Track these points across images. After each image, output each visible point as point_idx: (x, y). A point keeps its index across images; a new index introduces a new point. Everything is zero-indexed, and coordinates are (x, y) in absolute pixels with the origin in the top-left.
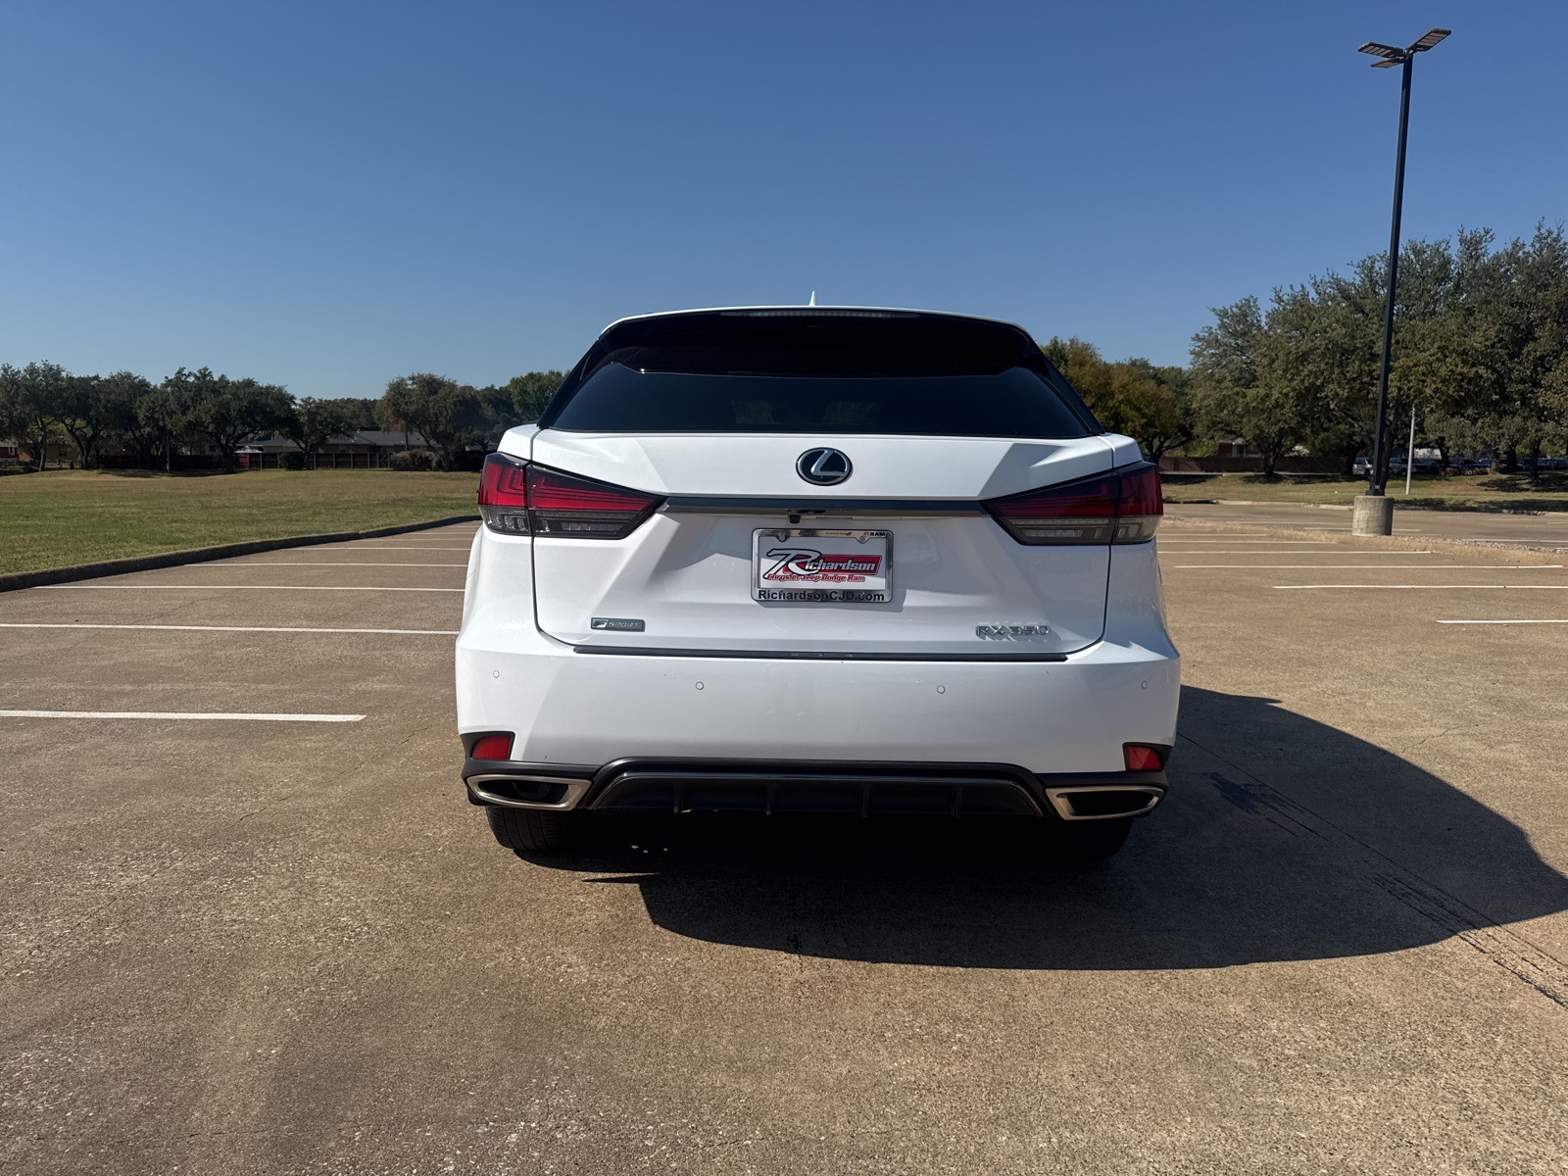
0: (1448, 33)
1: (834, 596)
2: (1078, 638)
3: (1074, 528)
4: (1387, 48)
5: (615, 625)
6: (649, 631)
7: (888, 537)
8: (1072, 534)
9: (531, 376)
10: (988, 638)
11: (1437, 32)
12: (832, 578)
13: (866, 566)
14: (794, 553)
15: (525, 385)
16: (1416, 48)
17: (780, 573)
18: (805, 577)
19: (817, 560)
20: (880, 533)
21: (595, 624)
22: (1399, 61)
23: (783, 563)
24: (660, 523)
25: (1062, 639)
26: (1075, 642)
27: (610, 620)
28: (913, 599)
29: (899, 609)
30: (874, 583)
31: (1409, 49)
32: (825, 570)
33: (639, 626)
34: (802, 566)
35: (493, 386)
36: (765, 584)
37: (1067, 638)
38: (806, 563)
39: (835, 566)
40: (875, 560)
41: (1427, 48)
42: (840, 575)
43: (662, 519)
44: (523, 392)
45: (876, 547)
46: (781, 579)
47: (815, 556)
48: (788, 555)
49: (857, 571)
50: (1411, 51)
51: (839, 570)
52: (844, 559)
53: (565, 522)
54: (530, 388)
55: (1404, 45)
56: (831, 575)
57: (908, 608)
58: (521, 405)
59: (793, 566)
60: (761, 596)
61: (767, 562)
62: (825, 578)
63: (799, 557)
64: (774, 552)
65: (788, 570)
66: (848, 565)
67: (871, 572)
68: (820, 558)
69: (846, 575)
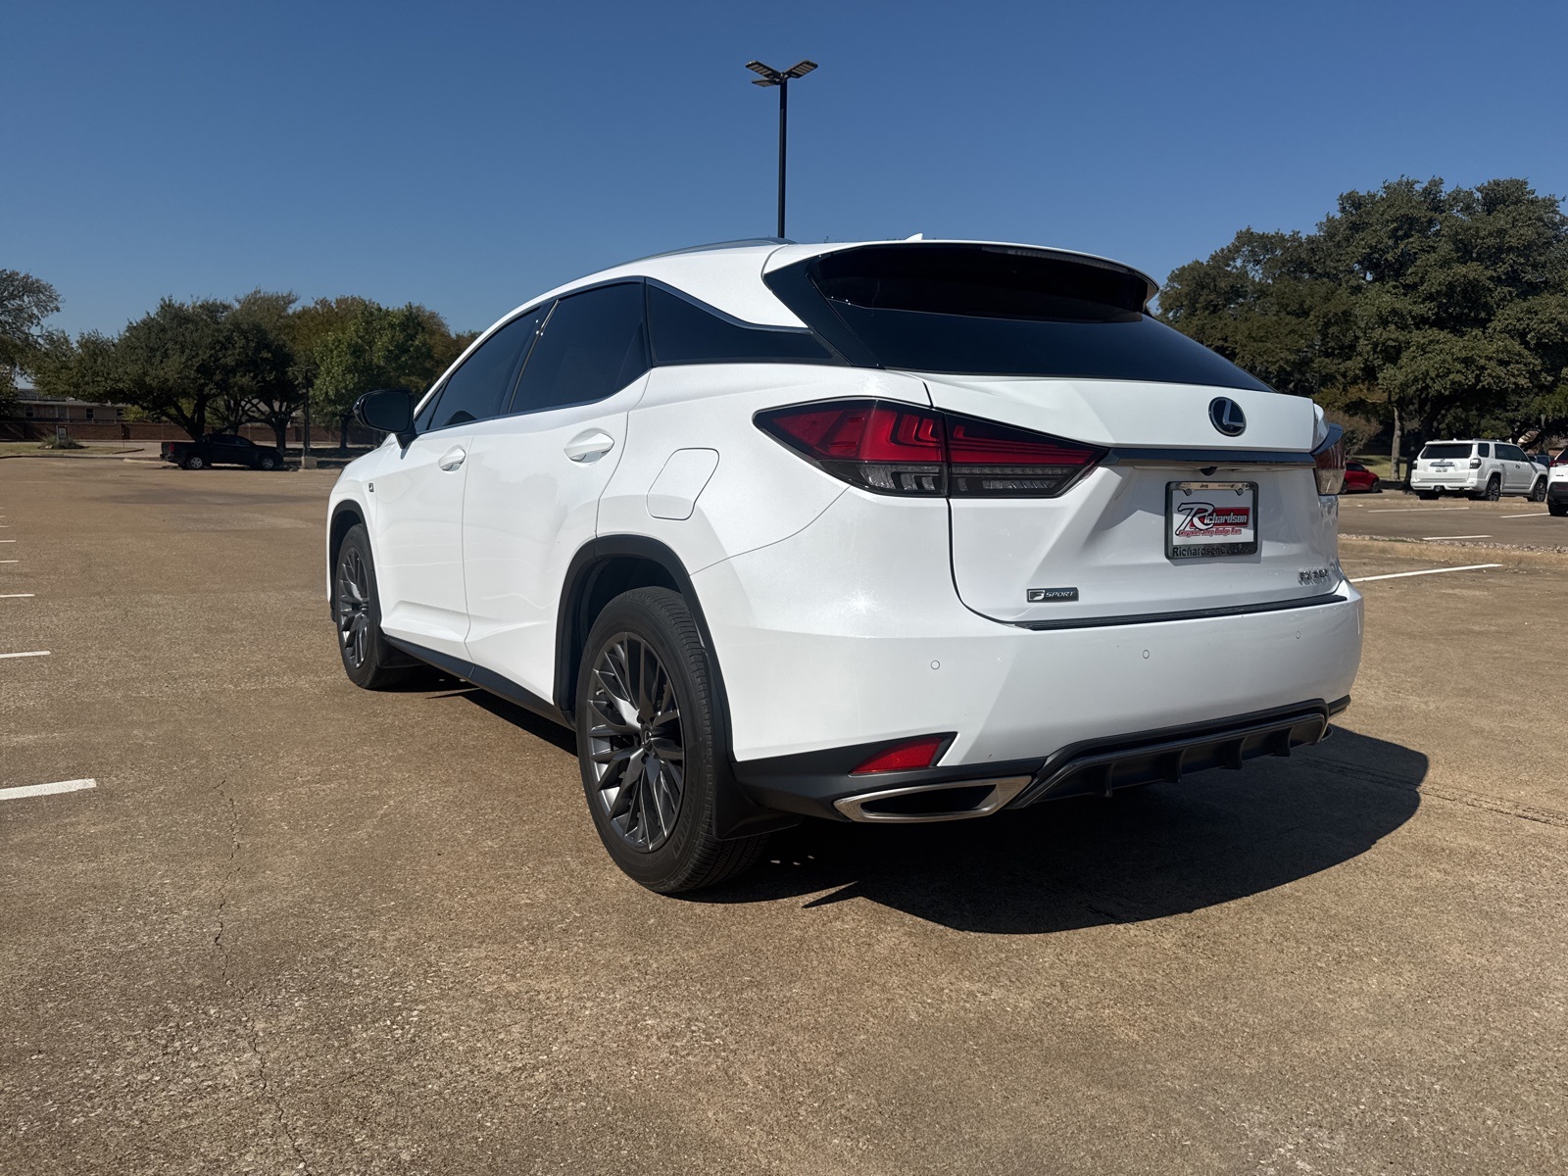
0: (816, 66)
4: (769, 69)
5: (1054, 596)
6: (1082, 600)
7: (1254, 487)
10: (1304, 584)
11: (808, 63)
12: (1221, 532)
13: (1242, 519)
14: (1196, 507)
16: (790, 74)
17: (1188, 529)
18: (1204, 532)
19: (1212, 514)
20: (1250, 484)
21: (1032, 595)
22: (776, 83)
23: (1189, 518)
24: (1105, 478)
25: (1332, 581)
27: (1047, 590)
28: (1267, 549)
29: (1258, 560)
30: (1247, 535)
31: (784, 74)
32: (1218, 524)
33: (1072, 595)
34: (1202, 520)
36: (1177, 541)
38: (1204, 517)
39: (1222, 519)
41: (799, 76)
42: (1226, 528)
43: (1107, 473)
45: (1248, 499)
46: (1188, 534)
47: (1210, 509)
48: (1192, 509)
49: (1237, 524)
50: (786, 76)
51: (1226, 523)
52: (1226, 512)
53: (986, 479)
55: (782, 69)
56: (1222, 528)
57: (1265, 559)
59: (1196, 521)
60: (1174, 554)
61: (1178, 519)
62: (1218, 532)
63: (1200, 511)
64: (1183, 507)
65: (1193, 525)
66: (1231, 518)
67: (1244, 524)
68: (1213, 511)
69: (1230, 528)
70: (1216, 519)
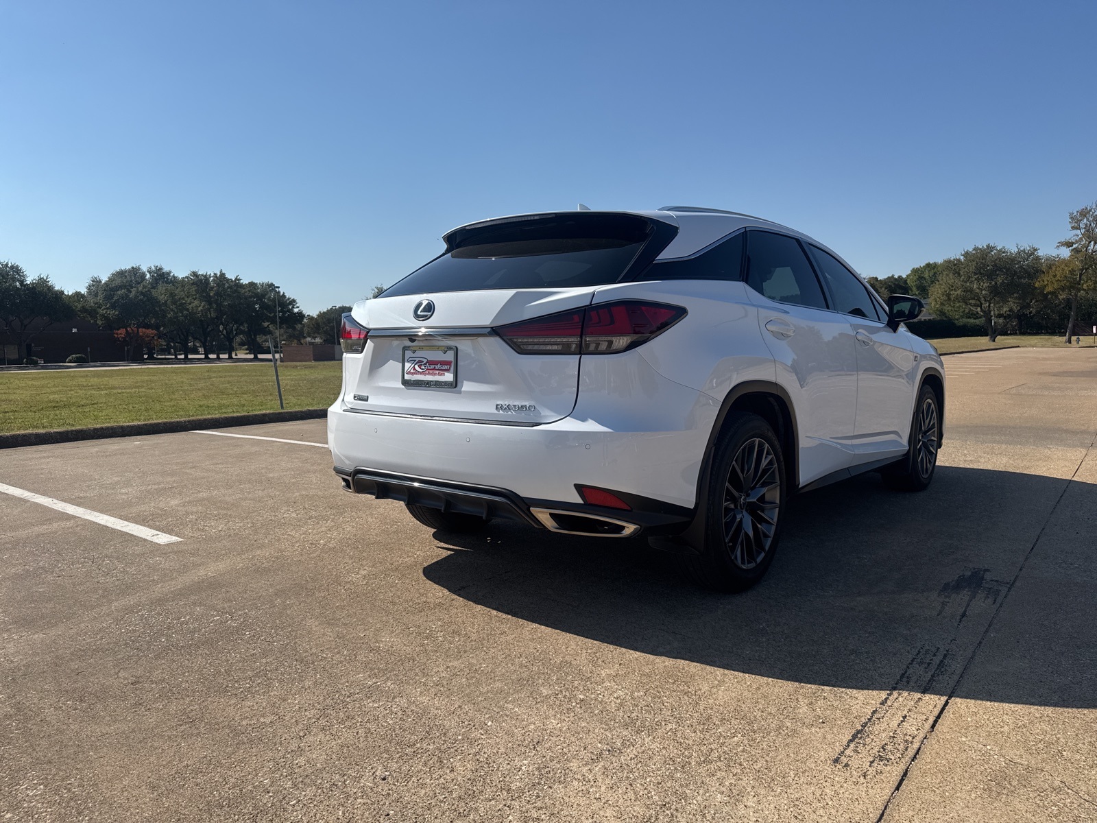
1: (432, 383)
2: (553, 414)
3: (557, 344)
5: (361, 398)
6: (370, 401)
7: (455, 350)
8: (555, 347)
9: (928, 265)
10: (501, 412)
12: (431, 374)
13: (446, 367)
14: (417, 360)
15: (923, 272)
17: (412, 371)
18: (421, 373)
19: (425, 364)
20: (450, 348)
21: (355, 397)
23: (414, 365)
24: (370, 345)
25: (542, 414)
26: (552, 416)
27: (359, 395)
28: (467, 386)
29: (460, 392)
30: (449, 377)
32: (429, 369)
33: (366, 399)
34: (420, 366)
35: (893, 276)
36: (407, 377)
37: (546, 413)
38: (422, 365)
39: (432, 367)
40: (449, 363)
42: (435, 372)
43: (372, 342)
44: (921, 278)
45: (450, 356)
46: (412, 374)
47: (425, 361)
48: (415, 361)
49: (442, 370)
51: (434, 369)
52: (436, 363)
54: (926, 275)
56: (431, 372)
57: (465, 392)
58: (918, 288)
59: (417, 367)
60: (406, 383)
61: (407, 365)
62: (429, 374)
63: (419, 362)
64: (410, 359)
65: (415, 369)
66: (438, 366)
67: (448, 370)
68: (427, 362)
69: (437, 372)
70: (428, 366)
